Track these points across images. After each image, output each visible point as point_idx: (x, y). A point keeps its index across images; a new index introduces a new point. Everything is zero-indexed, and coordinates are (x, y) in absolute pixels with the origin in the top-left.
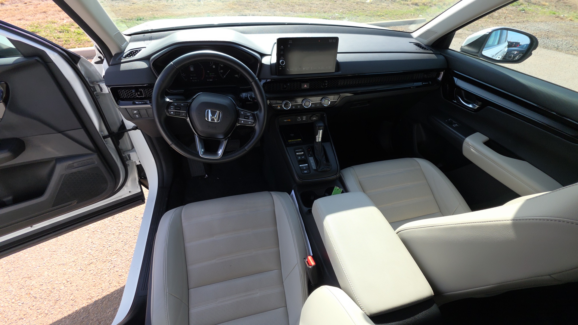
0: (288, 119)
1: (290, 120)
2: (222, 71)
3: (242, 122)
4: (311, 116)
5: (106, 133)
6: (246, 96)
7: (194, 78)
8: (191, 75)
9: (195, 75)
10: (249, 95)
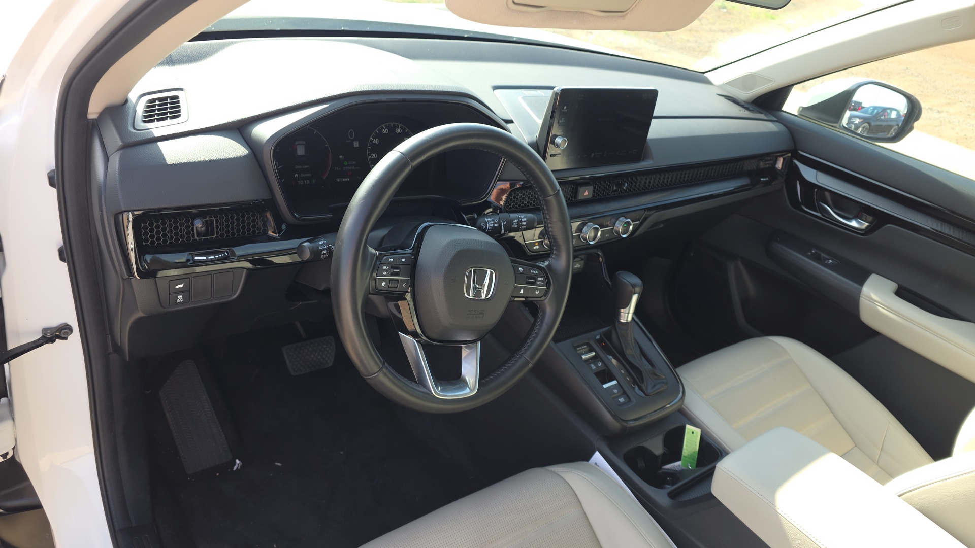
2: (374, 156)
3: (522, 292)
6: (495, 225)
7: (303, 175)
8: (297, 167)
9: (306, 167)
10: (505, 223)
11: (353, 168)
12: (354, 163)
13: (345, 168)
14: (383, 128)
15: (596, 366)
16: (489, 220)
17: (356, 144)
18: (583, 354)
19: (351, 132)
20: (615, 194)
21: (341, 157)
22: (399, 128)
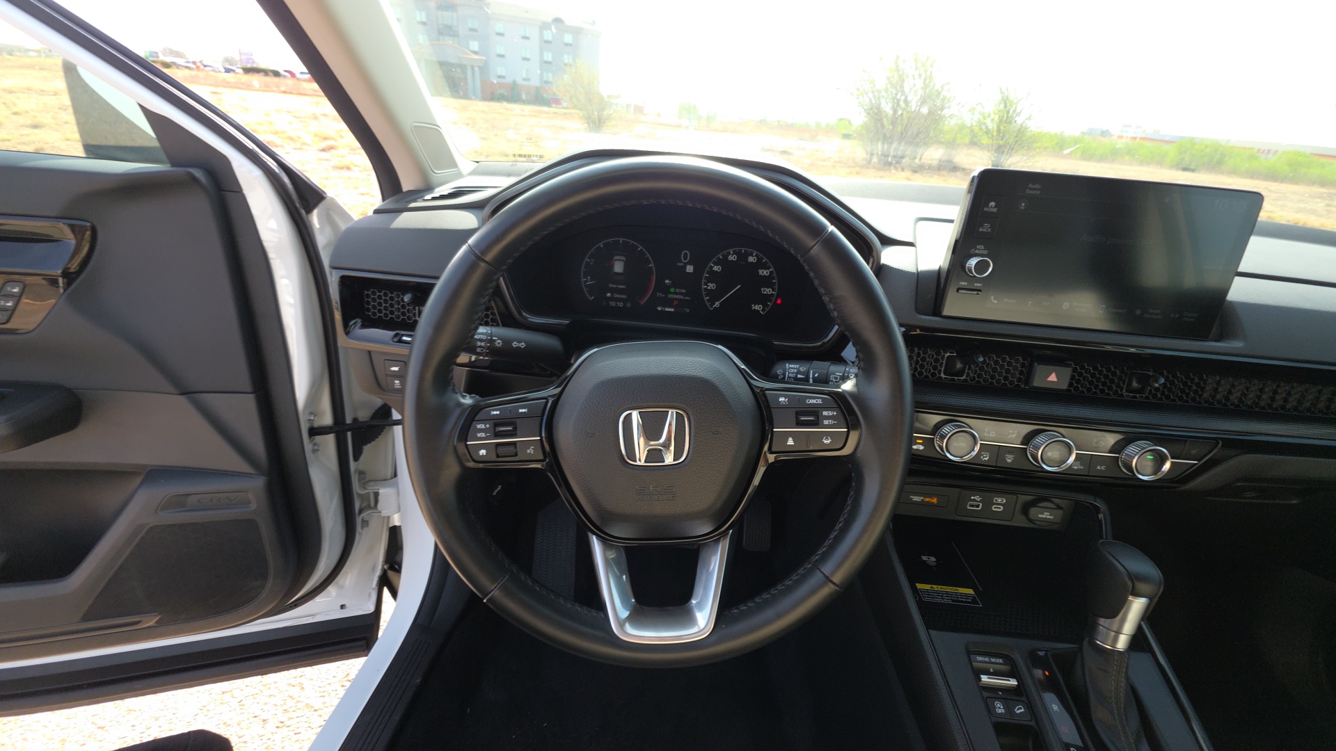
0: (931, 496)
1: (935, 500)
2: (711, 286)
3: (790, 442)
4: (1033, 503)
5: (327, 419)
6: (799, 376)
7: (616, 296)
8: (611, 285)
9: (622, 287)
10: (816, 375)
11: (681, 297)
12: (684, 291)
13: (670, 296)
14: (729, 254)
15: (1009, 709)
16: (793, 366)
17: (690, 269)
18: (987, 673)
19: (686, 254)
20: (1135, 397)
21: (667, 281)
22: (753, 256)
